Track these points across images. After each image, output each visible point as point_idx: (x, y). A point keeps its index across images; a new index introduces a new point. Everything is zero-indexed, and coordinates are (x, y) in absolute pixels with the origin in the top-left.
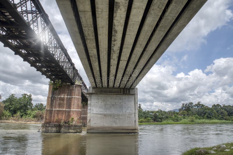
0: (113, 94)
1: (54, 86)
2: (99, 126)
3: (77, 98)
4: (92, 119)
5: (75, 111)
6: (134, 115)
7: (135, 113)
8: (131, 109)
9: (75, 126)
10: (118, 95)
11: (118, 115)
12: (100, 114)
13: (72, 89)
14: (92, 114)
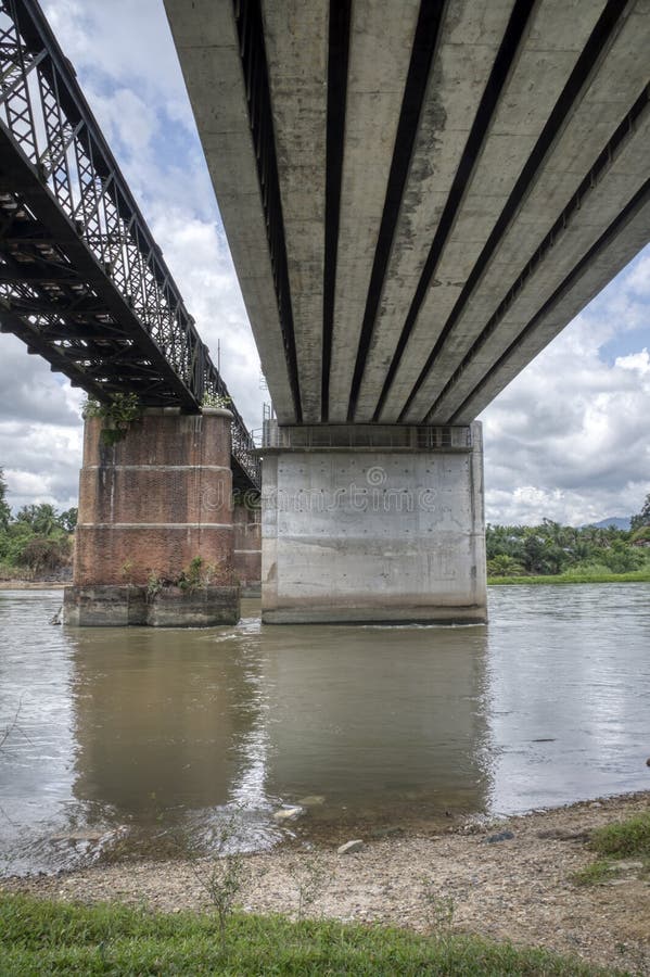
0: (377, 452)
1: (107, 424)
2: (314, 595)
3: (211, 471)
4: (282, 564)
5: (207, 530)
6: (467, 541)
7: (472, 535)
8: (456, 518)
9: (212, 596)
10: (396, 457)
11: (398, 546)
12: (319, 542)
13: (189, 434)
14: (284, 544)
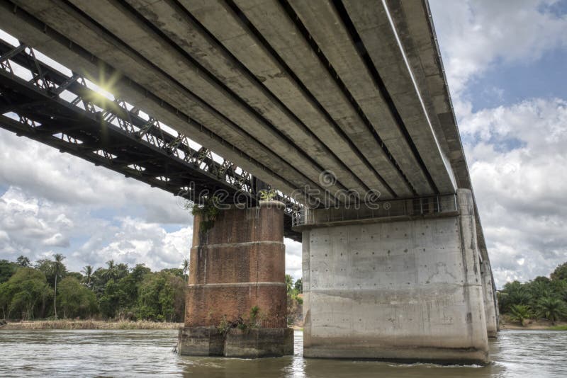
1: (204, 217)
2: (338, 335)
3: (265, 246)
4: (314, 311)
5: (262, 286)
6: (461, 291)
7: (466, 286)
8: (449, 271)
11: (402, 296)
12: (340, 294)
14: (315, 296)
